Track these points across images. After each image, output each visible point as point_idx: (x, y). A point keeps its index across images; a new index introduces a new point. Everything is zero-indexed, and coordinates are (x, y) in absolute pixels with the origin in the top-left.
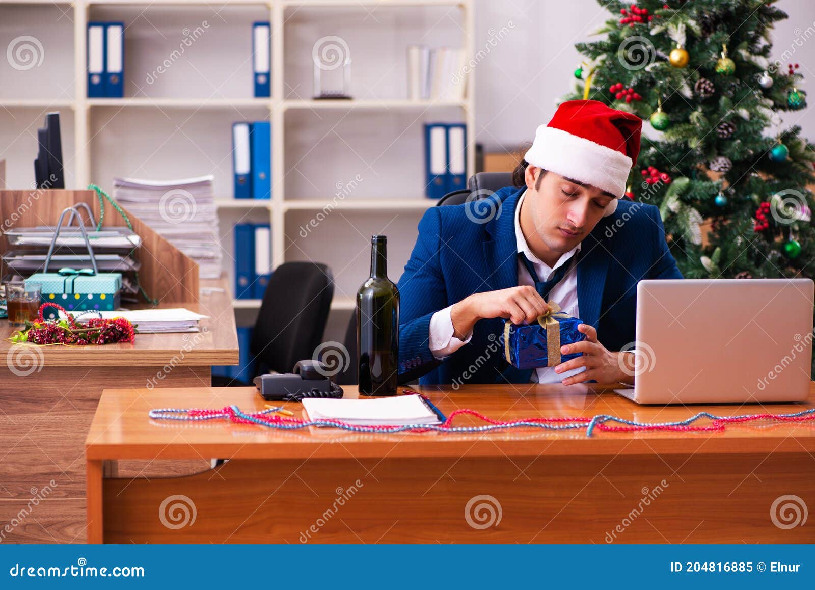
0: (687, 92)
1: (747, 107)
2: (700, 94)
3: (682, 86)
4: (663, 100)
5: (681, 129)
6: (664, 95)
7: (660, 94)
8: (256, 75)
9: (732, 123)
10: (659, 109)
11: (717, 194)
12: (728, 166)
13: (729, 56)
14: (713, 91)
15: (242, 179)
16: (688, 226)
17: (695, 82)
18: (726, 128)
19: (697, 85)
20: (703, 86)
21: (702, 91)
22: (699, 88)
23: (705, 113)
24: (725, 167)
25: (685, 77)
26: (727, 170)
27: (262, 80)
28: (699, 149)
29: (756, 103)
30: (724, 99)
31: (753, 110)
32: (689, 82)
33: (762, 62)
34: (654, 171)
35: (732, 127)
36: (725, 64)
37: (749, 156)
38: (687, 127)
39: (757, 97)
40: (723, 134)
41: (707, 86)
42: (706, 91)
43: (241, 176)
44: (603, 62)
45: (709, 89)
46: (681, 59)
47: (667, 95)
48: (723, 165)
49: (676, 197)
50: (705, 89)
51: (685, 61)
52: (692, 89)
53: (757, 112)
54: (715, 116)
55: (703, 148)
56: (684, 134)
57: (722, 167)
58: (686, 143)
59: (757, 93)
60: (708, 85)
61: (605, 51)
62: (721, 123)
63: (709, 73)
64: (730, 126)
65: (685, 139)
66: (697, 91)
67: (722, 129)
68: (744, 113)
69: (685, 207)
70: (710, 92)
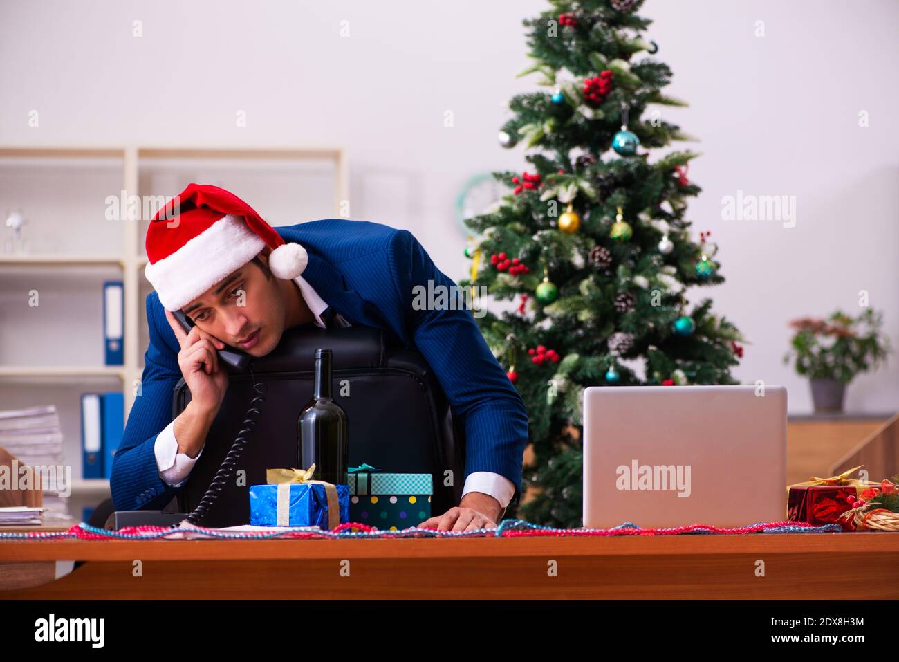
0: (578, 260)
1: (646, 276)
2: (594, 264)
3: (572, 255)
4: (550, 269)
5: (569, 301)
6: (551, 264)
7: (547, 263)
8: (108, 341)
9: (630, 295)
10: (546, 280)
11: (608, 370)
12: (627, 343)
13: (625, 219)
14: (610, 260)
15: (92, 457)
16: (576, 407)
17: (589, 250)
18: (624, 300)
19: (590, 254)
20: (597, 254)
21: (597, 260)
22: (594, 257)
23: (597, 283)
24: (624, 344)
25: (578, 246)
26: (626, 347)
27: (114, 346)
28: (590, 322)
29: (656, 270)
30: (621, 268)
31: (653, 279)
32: (582, 251)
33: (662, 225)
34: (540, 348)
35: (631, 299)
36: (620, 229)
37: (649, 329)
38: (577, 298)
39: (655, 262)
40: (621, 307)
41: (602, 255)
42: (601, 260)
43: (92, 453)
44: (491, 235)
45: (605, 258)
46: (572, 223)
47: (555, 264)
48: (621, 342)
49: (565, 375)
50: (599, 257)
51: (576, 226)
52: (586, 258)
53: (656, 279)
54: (610, 286)
55: (594, 321)
56: (573, 306)
57: (621, 344)
58: (576, 316)
59: (655, 260)
60: (603, 253)
61: (494, 224)
62: (619, 295)
63: (603, 239)
64: (628, 297)
65: (575, 312)
66: (591, 261)
67: (619, 301)
68: (641, 281)
69: (573, 386)
70: (606, 261)
